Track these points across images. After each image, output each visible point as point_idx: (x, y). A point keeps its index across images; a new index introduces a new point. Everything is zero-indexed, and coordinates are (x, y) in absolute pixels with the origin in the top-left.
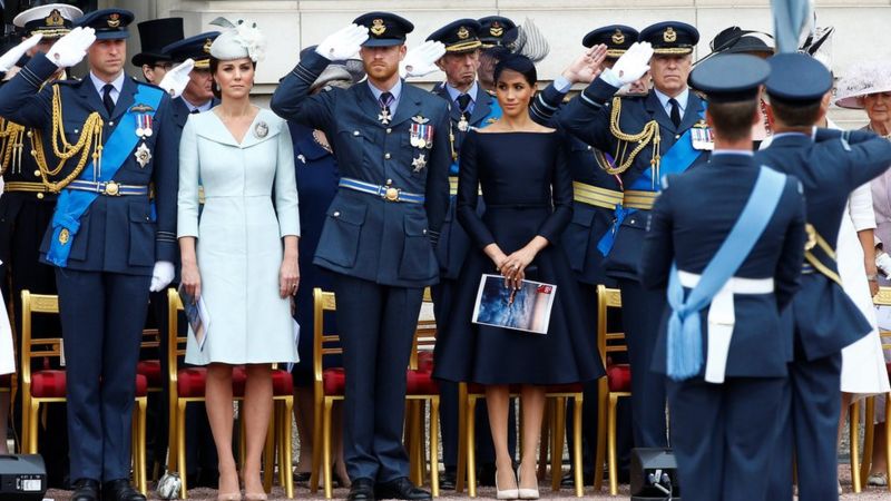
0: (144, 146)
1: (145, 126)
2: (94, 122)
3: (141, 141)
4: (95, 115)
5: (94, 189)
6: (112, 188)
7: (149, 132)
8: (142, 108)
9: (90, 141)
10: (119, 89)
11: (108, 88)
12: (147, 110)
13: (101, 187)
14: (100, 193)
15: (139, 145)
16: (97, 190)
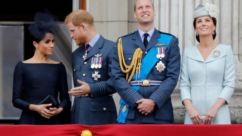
0: (161, 62)
1: (161, 53)
2: (138, 53)
3: (159, 60)
4: (139, 49)
5: (137, 84)
6: (146, 82)
7: (163, 56)
8: (160, 45)
9: (136, 62)
10: (151, 36)
11: (146, 35)
12: (163, 46)
13: (140, 83)
14: (141, 85)
15: (158, 62)
16: (138, 84)
